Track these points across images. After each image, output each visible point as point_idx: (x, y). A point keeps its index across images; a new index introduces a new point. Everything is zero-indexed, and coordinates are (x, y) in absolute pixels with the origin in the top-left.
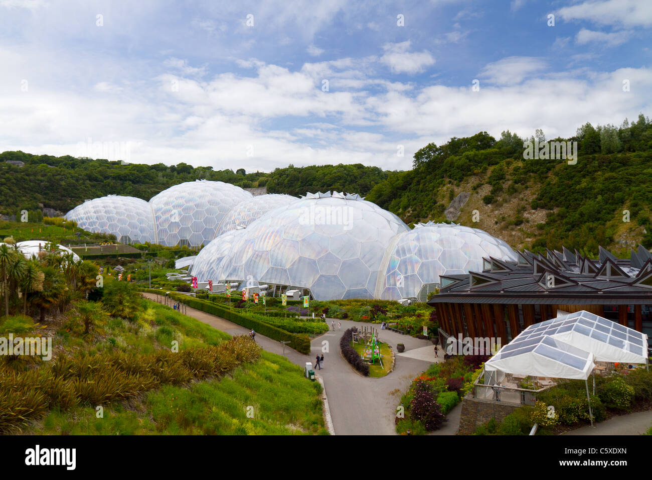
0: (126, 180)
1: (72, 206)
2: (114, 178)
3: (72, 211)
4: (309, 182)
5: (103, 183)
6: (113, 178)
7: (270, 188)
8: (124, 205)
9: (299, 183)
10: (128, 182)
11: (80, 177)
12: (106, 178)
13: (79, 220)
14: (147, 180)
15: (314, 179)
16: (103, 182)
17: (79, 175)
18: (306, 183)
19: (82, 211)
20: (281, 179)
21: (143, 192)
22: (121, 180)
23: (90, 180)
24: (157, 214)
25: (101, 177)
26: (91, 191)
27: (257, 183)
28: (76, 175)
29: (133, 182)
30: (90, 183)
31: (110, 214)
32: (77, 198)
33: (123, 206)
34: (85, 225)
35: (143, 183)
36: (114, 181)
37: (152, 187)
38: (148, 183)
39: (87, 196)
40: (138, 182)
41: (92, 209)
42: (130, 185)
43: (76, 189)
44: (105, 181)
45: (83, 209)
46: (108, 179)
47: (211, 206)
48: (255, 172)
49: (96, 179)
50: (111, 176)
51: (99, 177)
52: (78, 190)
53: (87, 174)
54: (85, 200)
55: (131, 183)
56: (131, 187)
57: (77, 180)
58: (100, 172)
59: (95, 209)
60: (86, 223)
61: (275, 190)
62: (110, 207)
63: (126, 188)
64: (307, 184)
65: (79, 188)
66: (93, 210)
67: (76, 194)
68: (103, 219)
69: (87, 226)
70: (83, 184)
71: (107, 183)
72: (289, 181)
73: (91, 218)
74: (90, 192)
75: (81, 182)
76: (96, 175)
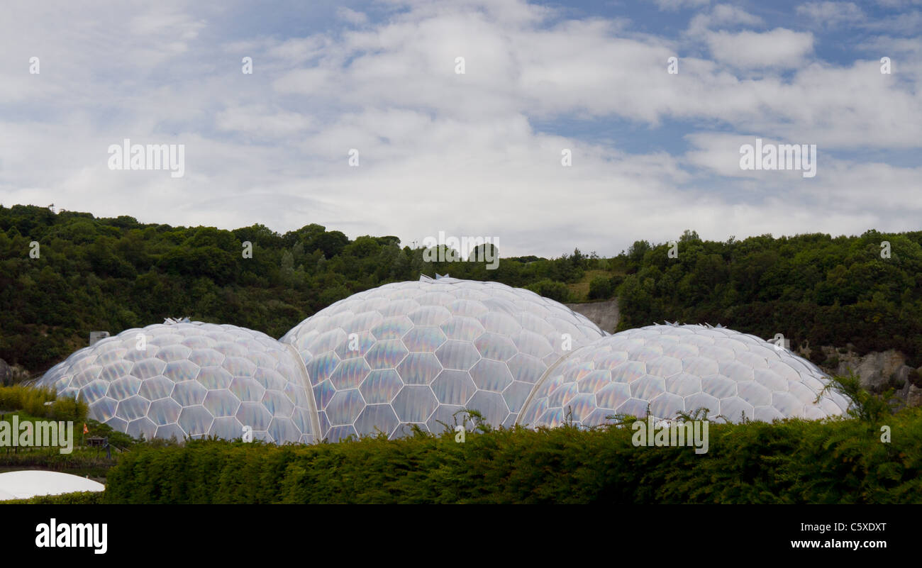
0: (198, 274)
1: (56, 350)
2: (164, 267)
3: (61, 367)
4: (770, 289)
5: (133, 283)
6: (161, 267)
7: (630, 304)
8: (221, 349)
9: (733, 291)
10: (202, 280)
11: (73, 263)
12: (142, 265)
13: (91, 396)
14: (253, 275)
15: (785, 278)
16: (134, 278)
17: (68, 258)
18: (756, 292)
19: (97, 369)
20: (665, 276)
21: (246, 309)
22: (183, 272)
23: (98, 274)
24: (320, 383)
25: (129, 265)
26: (104, 306)
27: (584, 287)
28: (62, 256)
29: (218, 282)
30: (100, 281)
31: (182, 379)
32: (67, 326)
33: (217, 354)
34: (109, 414)
35: (243, 285)
36: (165, 276)
37: (269, 297)
38: (252, 283)
39: (92, 322)
40: (230, 280)
41: (128, 362)
42: (209, 287)
43: (63, 300)
44: (139, 276)
45: (98, 361)
46: (147, 270)
47: (489, 359)
48: (570, 253)
49: (113, 271)
50: (155, 261)
51: (124, 263)
52: (69, 302)
53: (89, 253)
54: (93, 335)
55: (211, 282)
56: (214, 296)
57: (64, 272)
58: (123, 248)
59: (138, 362)
60: (114, 404)
61: (649, 311)
62: (180, 356)
63: (199, 298)
64: (762, 294)
65: (71, 294)
66: (130, 365)
67: (63, 314)
68: (164, 395)
69: (114, 416)
70: (83, 283)
71: (146, 283)
72: (693, 282)
73: (127, 389)
74: (102, 309)
75: (76, 277)
76: (114, 257)
